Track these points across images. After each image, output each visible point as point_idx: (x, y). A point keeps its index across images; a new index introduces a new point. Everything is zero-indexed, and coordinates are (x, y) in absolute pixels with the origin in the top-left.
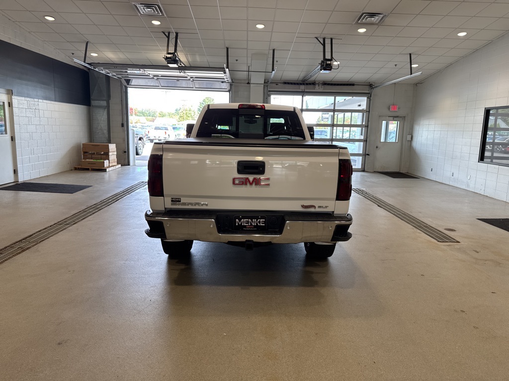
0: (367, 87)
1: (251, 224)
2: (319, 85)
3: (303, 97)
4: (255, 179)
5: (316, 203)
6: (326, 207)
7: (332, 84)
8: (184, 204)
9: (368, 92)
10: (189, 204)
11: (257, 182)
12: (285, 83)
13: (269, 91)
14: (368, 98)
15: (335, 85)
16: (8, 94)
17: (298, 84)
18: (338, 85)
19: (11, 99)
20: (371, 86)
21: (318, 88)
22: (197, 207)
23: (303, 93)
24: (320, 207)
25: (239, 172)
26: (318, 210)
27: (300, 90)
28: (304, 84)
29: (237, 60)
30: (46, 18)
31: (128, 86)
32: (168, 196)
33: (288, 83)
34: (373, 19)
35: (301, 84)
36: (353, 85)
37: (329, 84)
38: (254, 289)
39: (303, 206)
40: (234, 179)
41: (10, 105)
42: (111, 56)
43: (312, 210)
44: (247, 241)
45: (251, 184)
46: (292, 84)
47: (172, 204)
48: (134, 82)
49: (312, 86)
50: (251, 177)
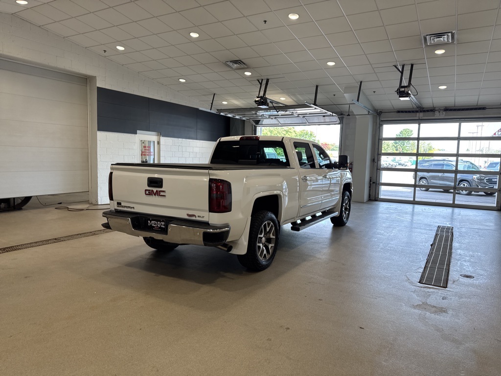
1: (157, 226)
2: (439, 112)
3: (419, 125)
4: (157, 191)
5: (197, 213)
6: (203, 217)
7: (455, 110)
8: (123, 207)
10: (125, 207)
11: (158, 194)
12: (399, 112)
13: (382, 121)
15: (459, 110)
16: (158, 136)
17: (413, 112)
18: (463, 110)
19: (160, 139)
21: (437, 115)
23: (419, 121)
24: (199, 216)
25: (149, 185)
26: (198, 219)
27: (417, 118)
28: (421, 112)
29: (334, 95)
30: (180, 80)
31: (256, 125)
32: (116, 200)
33: (402, 112)
34: (442, 39)
35: (417, 112)
36: (484, 108)
37: (451, 110)
38: (162, 277)
39: (188, 215)
40: (146, 190)
41: (159, 143)
42: (237, 103)
43: (193, 218)
44: (150, 237)
45: (155, 195)
46: (406, 112)
47: (118, 206)
48: (265, 121)
49: (431, 113)
50: (155, 190)
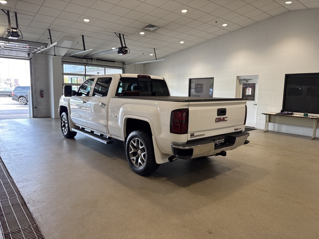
0: (121, 64)
1: (219, 143)
2: (94, 60)
8: (196, 136)
9: (122, 67)
10: (198, 136)
11: (223, 120)
14: (123, 70)
15: (104, 60)
18: (106, 61)
20: (123, 63)
21: (94, 62)
22: (201, 137)
23: (86, 64)
25: (218, 115)
27: (83, 62)
28: (86, 59)
32: (190, 133)
35: (84, 58)
36: (115, 62)
37: (101, 60)
39: (235, 130)
46: (77, 57)
47: (191, 138)
49: (91, 60)
50: (222, 117)
